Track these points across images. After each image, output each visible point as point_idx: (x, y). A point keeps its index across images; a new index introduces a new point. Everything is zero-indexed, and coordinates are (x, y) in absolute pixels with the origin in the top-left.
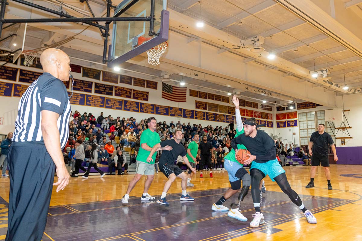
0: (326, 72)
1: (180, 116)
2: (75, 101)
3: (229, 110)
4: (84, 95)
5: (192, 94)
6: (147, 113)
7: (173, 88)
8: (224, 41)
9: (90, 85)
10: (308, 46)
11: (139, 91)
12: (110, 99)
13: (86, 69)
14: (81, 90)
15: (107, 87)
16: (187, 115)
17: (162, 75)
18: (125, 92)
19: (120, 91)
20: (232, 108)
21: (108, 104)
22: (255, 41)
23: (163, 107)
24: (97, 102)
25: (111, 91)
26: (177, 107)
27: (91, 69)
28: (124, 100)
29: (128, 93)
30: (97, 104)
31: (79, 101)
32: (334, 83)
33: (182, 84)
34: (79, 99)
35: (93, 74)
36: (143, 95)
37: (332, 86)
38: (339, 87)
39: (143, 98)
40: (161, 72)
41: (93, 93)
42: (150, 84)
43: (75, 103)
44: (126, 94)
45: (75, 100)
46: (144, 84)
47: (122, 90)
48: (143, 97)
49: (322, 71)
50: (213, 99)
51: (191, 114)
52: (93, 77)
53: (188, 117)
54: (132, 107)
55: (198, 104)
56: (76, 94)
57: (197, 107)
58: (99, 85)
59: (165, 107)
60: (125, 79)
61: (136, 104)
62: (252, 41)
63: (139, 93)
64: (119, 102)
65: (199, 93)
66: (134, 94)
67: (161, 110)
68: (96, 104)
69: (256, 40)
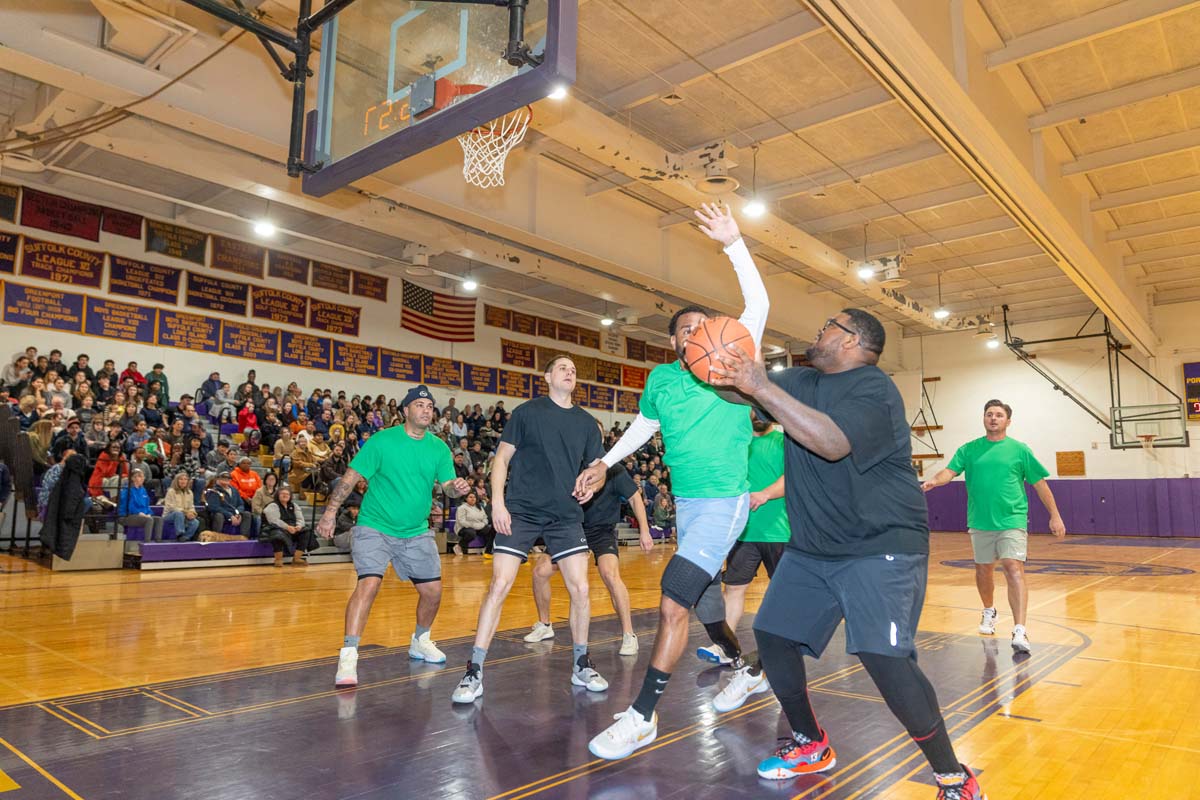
0: (896, 266)
1: (456, 383)
2: (123, 330)
3: (598, 371)
4: (152, 311)
5: (490, 318)
6: (355, 372)
7: (435, 298)
8: (617, 154)
9: (171, 278)
10: (856, 182)
11: (331, 305)
12: (239, 327)
13: (159, 226)
14: (141, 293)
15: (227, 286)
16: (475, 383)
17: (406, 254)
18: (284, 305)
19: (269, 302)
20: (609, 365)
21: (232, 342)
22: (712, 156)
23: (403, 356)
24: (196, 334)
25: (240, 302)
26: (447, 356)
27: (174, 227)
28: (283, 332)
29: (295, 308)
30: (197, 341)
31: (134, 329)
32: (908, 300)
33: (470, 286)
34: (137, 323)
35: (183, 245)
36: (343, 318)
37: (904, 307)
38: (921, 310)
39: (343, 327)
40: (404, 244)
41: (181, 306)
42: (365, 282)
43: (123, 335)
44: (289, 313)
45: (120, 327)
46: (346, 284)
47: (275, 299)
48: (342, 324)
49: (884, 261)
50: (553, 336)
51: (488, 380)
52: (180, 253)
53: (479, 388)
54: (308, 353)
55: (509, 352)
56: (123, 308)
57: (506, 360)
58: (201, 280)
59: (411, 357)
60: (287, 263)
61: (319, 345)
62: (701, 157)
63: (330, 312)
64: (265, 336)
65: (514, 319)
66: (314, 314)
67: (397, 365)
68: (193, 340)
69: (715, 153)
